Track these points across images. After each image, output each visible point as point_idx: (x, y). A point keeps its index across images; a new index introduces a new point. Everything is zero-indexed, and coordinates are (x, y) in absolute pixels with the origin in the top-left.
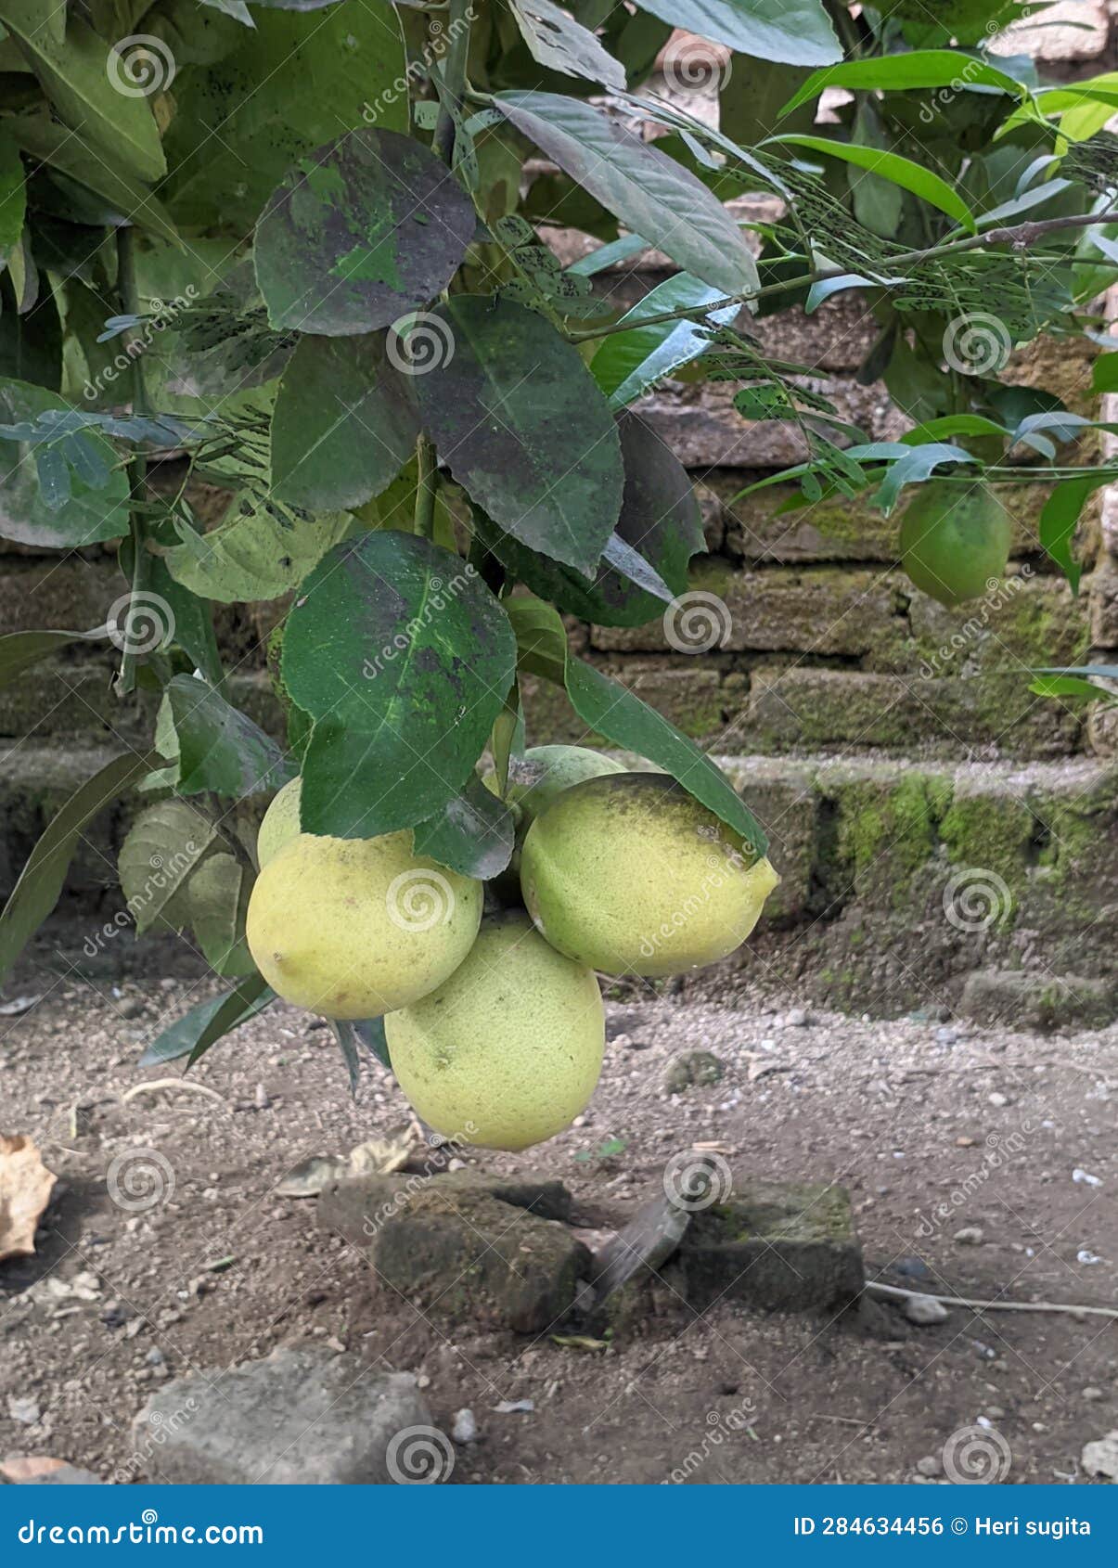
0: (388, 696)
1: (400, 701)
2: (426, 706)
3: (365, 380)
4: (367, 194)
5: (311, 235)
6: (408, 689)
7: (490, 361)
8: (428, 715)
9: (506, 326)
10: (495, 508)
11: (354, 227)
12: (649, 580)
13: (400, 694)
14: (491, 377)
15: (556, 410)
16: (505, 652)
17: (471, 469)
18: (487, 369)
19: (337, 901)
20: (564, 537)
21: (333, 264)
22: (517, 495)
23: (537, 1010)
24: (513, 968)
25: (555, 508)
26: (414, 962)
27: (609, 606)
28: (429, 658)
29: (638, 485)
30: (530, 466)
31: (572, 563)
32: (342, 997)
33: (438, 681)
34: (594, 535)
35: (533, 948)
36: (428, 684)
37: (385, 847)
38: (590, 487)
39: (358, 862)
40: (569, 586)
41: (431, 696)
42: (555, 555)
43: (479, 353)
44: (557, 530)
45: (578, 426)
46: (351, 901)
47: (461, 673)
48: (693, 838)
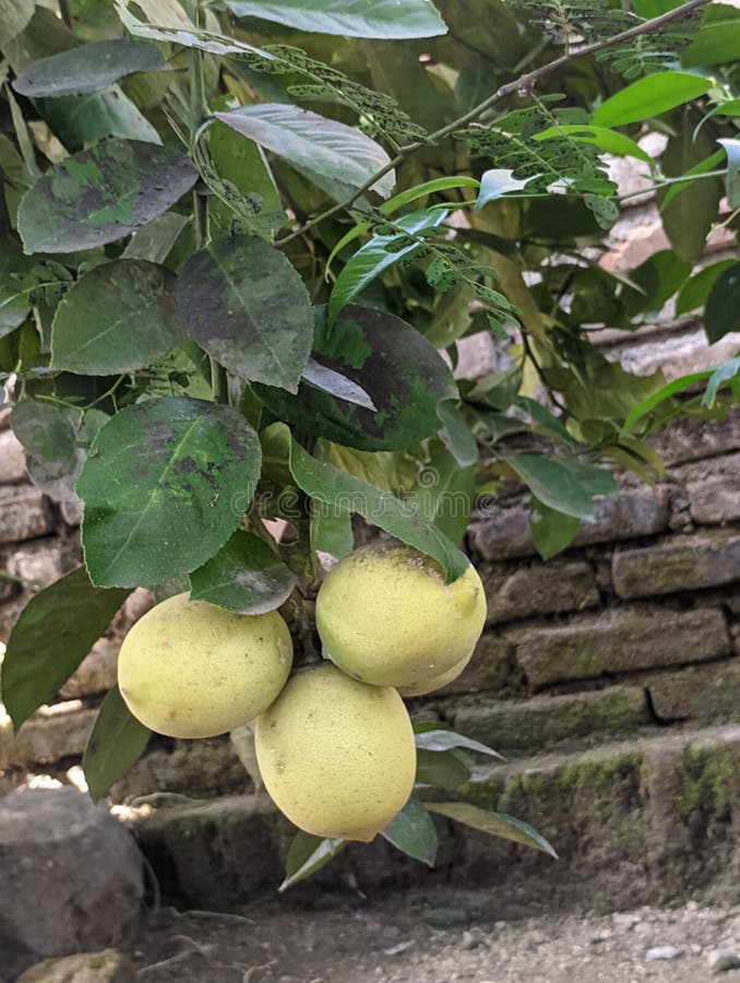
0: (151, 488)
1: (160, 491)
2: (183, 494)
3: (144, 299)
4: (119, 177)
5: (69, 202)
6: (167, 484)
7: (231, 274)
8: (185, 500)
9: (240, 251)
10: (226, 359)
11: (106, 196)
12: (358, 397)
13: (160, 486)
14: (231, 283)
15: (270, 294)
16: (252, 457)
17: (211, 338)
18: (228, 279)
19: (157, 646)
20: (276, 370)
21: (86, 216)
22: (243, 350)
23: (337, 720)
24: (319, 692)
25: (271, 354)
26: (219, 684)
27: (369, 437)
28: (187, 464)
29: (383, 354)
30: (255, 331)
31: (280, 385)
32: (173, 714)
33: (195, 478)
34: (295, 365)
35: (335, 679)
36: (185, 480)
37: (194, 608)
38: (292, 335)
39: (173, 618)
40: (332, 424)
41: (188, 488)
42: (268, 383)
43: (224, 271)
44: (270, 366)
45: (285, 300)
46: (166, 645)
47: (215, 472)
48: (406, 567)
